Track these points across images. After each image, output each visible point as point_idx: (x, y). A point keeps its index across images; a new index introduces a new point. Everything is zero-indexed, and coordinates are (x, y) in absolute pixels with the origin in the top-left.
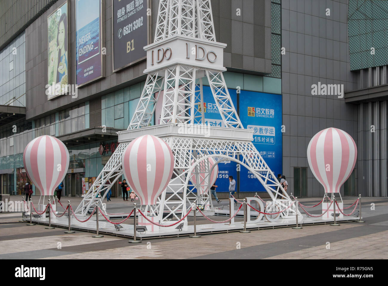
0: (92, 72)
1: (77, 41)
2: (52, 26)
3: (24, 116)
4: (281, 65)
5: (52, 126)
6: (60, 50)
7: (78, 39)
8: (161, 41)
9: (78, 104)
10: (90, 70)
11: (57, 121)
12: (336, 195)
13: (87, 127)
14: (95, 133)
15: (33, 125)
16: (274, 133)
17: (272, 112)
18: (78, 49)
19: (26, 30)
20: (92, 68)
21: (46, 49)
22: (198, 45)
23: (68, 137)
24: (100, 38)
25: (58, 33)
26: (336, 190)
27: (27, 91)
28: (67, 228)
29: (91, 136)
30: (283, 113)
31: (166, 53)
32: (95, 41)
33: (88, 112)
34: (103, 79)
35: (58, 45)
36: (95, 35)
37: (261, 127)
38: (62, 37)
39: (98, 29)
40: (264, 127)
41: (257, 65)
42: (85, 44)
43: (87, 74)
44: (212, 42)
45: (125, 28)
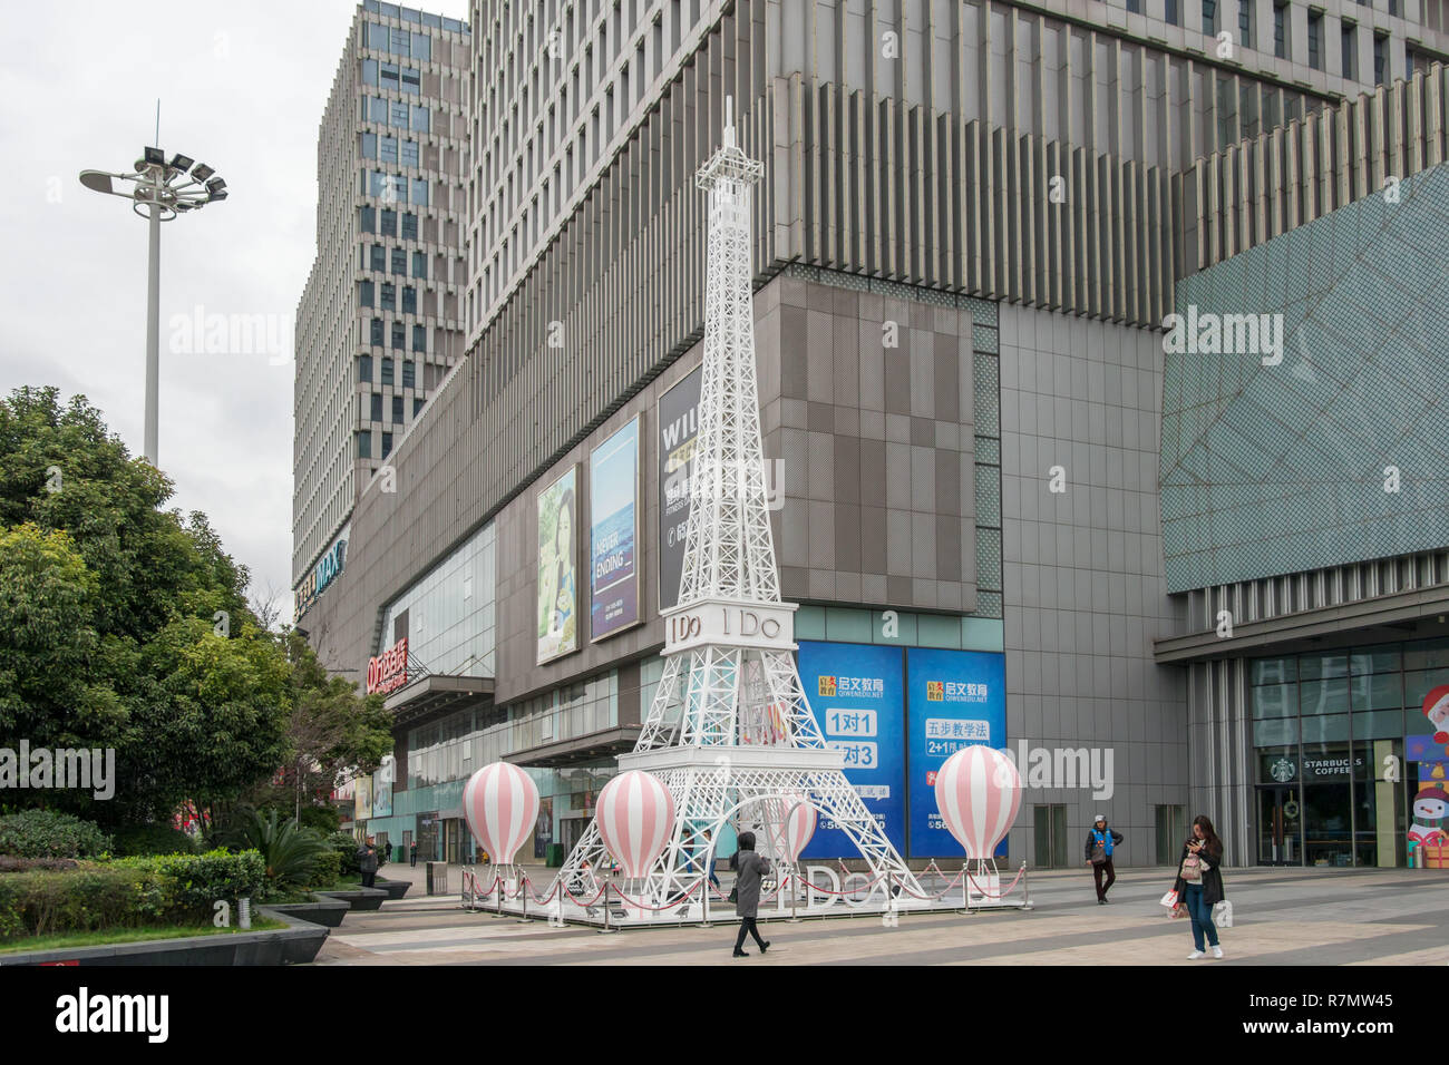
0: (620, 611)
1: (594, 549)
2: (547, 514)
3: (492, 696)
4: (1002, 592)
5: (546, 720)
6: (561, 564)
7: (594, 545)
8: (686, 604)
9: (597, 674)
10: (618, 608)
11: (557, 708)
12: (988, 862)
13: (614, 723)
14: (623, 738)
15: (510, 714)
16: (987, 733)
17: (983, 690)
18: (594, 562)
19: (497, 517)
20: (620, 603)
21: (535, 560)
22: (746, 610)
23: (572, 744)
24: (635, 544)
25: (559, 528)
26: (984, 853)
27: (497, 644)
28: (521, 915)
29: (594, 748)
30: (1008, 691)
31: (693, 625)
32: (626, 548)
33: (616, 691)
34: (641, 626)
35: (558, 553)
36: (626, 536)
37: (957, 721)
38: (566, 537)
39: (631, 524)
40: (963, 723)
41: (948, 597)
42: (607, 555)
43: (611, 615)
44: (774, 603)
45: (679, 526)
